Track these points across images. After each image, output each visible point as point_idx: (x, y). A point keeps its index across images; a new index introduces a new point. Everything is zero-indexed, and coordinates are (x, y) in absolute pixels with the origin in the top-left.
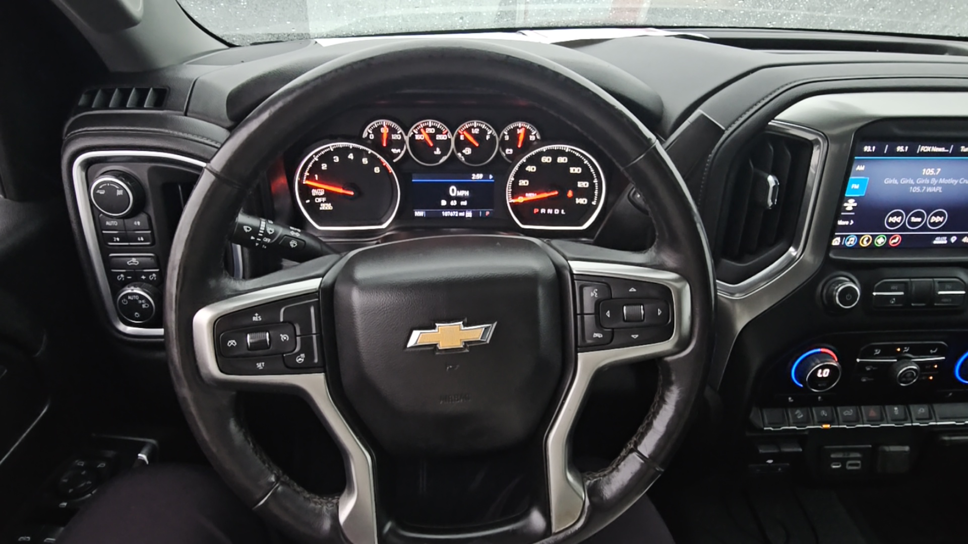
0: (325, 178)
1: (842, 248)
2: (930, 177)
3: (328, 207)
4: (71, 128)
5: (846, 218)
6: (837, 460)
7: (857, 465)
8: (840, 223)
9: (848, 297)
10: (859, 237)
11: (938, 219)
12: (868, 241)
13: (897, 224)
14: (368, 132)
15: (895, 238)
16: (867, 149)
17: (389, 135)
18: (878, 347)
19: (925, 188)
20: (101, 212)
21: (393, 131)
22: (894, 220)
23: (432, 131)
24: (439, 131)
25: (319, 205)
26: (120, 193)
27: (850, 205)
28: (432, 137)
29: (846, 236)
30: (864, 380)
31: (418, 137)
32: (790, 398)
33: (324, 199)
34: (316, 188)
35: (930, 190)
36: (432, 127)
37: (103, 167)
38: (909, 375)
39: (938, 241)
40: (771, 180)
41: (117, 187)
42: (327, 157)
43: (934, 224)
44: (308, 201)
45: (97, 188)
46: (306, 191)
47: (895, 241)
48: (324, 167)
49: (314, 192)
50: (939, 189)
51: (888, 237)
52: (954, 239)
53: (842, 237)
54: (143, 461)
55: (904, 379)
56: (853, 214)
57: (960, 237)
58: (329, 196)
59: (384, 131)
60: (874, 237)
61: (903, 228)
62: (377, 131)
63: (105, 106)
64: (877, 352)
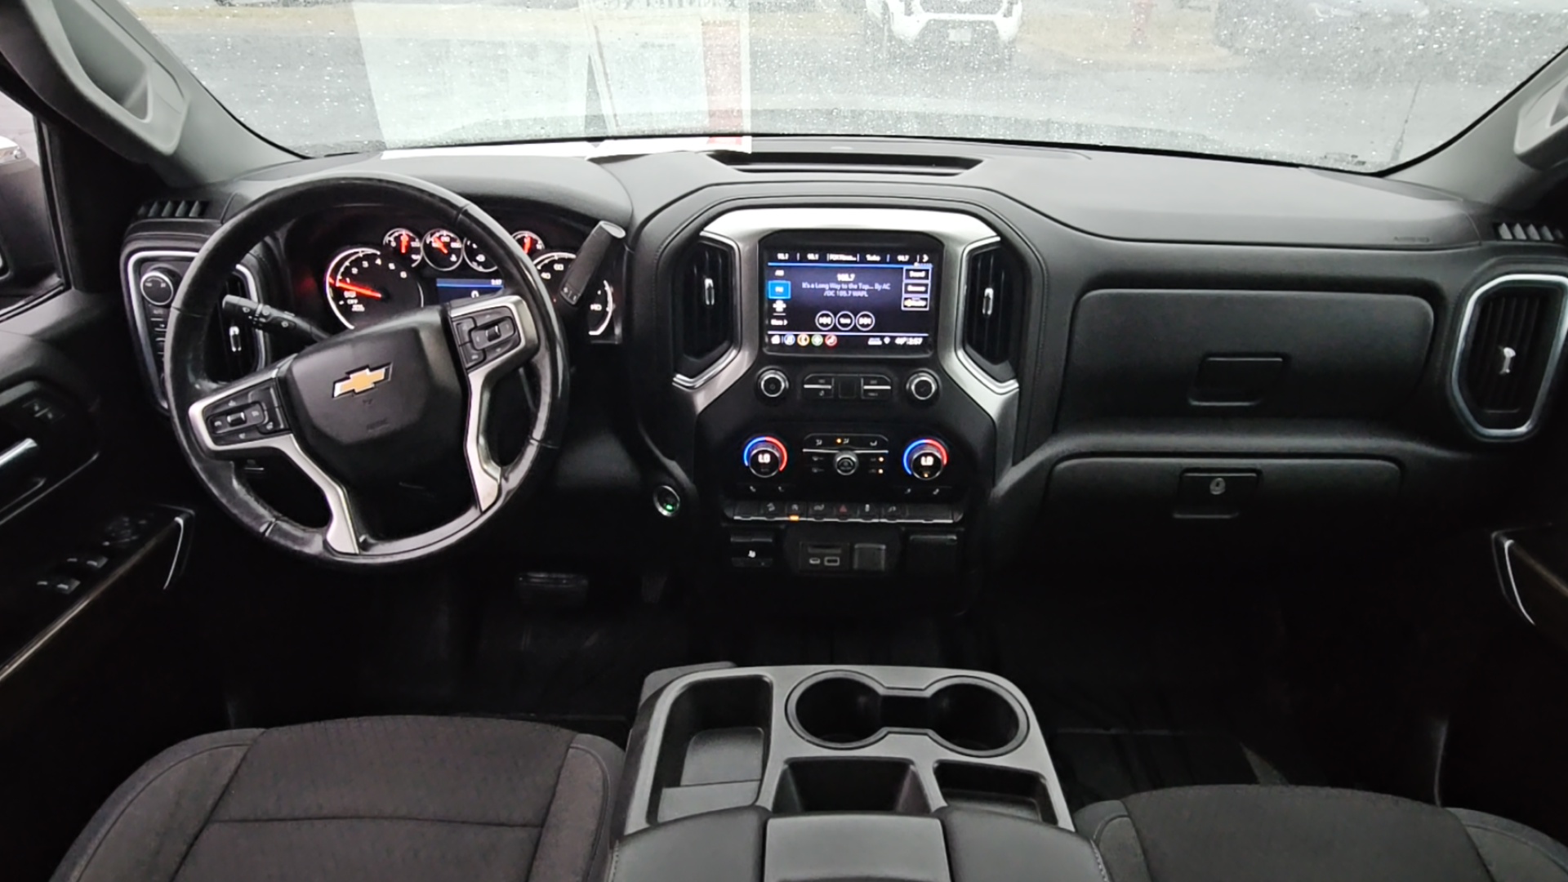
0: (356, 280)
1: (782, 345)
2: (847, 283)
3: (358, 308)
4: (130, 233)
5: (778, 318)
6: (813, 556)
7: (835, 561)
8: (774, 322)
9: (772, 387)
10: (796, 336)
11: (866, 321)
12: (806, 340)
13: (827, 325)
14: (389, 239)
15: (830, 338)
16: (781, 256)
17: (409, 242)
18: (820, 438)
19: (850, 292)
20: (149, 303)
21: (411, 239)
22: (824, 320)
23: (447, 239)
24: (453, 240)
25: (351, 306)
26: (163, 285)
27: (780, 306)
28: (447, 245)
29: (784, 335)
30: (815, 471)
31: (434, 245)
32: (751, 488)
33: (356, 301)
34: (348, 290)
35: (856, 294)
36: (447, 236)
37: (153, 265)
38: (846, 464)
39: (872, 342)
40: (708, 282)
41: (161, 281)
42: (357, 263)
43: (863, 326)
44: (341, 303)
45: (146, 281)
46: (339, 294)
47: (832, 340)
48: (355, 271)
49: (347, 294)
50: (864, 294)
51: (824, 336)
52: (887, 341)
53: (781, 335)
54: (178, 525)
55: (843, 468)
56: (784, 314)
57: (893, 338)
58: (360, 298)
59: (404, 239)
60: (811, 336)
61: (835, 329)
62: (398, 239)
63: (186, 215)
64: (819, 442)
